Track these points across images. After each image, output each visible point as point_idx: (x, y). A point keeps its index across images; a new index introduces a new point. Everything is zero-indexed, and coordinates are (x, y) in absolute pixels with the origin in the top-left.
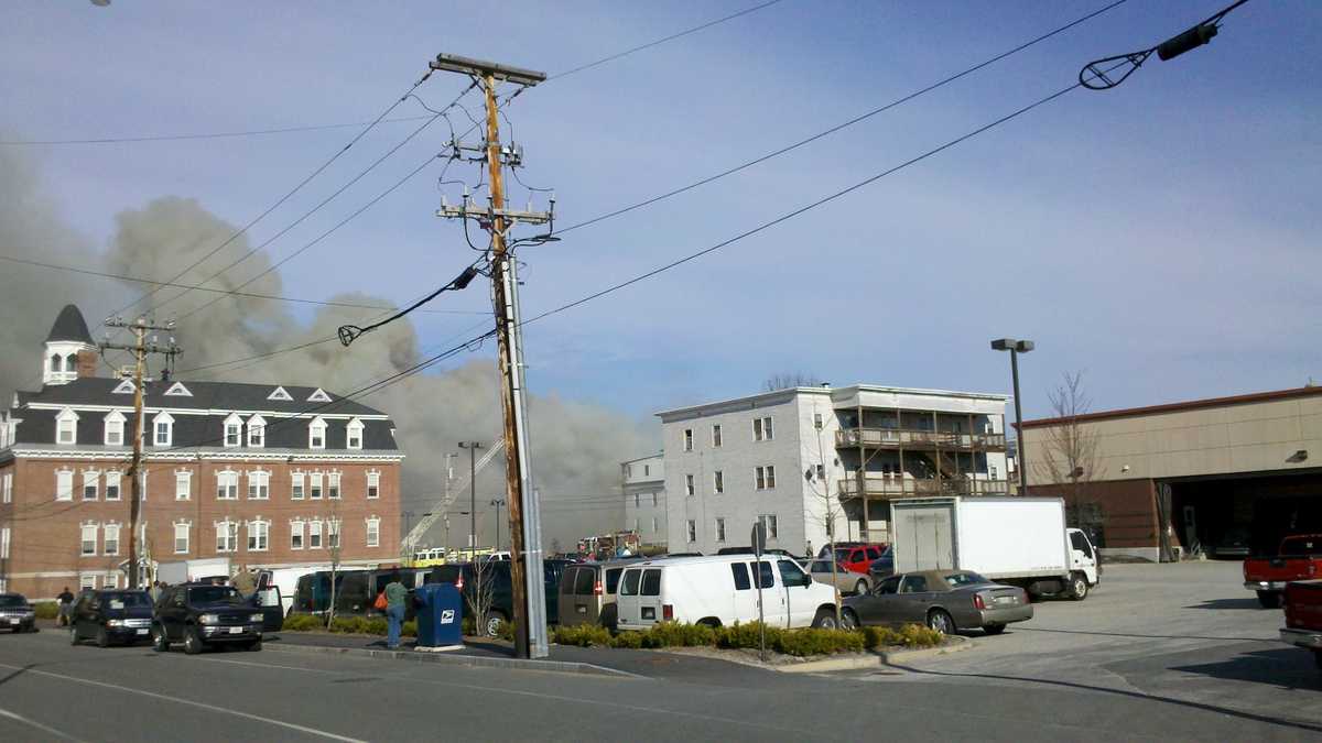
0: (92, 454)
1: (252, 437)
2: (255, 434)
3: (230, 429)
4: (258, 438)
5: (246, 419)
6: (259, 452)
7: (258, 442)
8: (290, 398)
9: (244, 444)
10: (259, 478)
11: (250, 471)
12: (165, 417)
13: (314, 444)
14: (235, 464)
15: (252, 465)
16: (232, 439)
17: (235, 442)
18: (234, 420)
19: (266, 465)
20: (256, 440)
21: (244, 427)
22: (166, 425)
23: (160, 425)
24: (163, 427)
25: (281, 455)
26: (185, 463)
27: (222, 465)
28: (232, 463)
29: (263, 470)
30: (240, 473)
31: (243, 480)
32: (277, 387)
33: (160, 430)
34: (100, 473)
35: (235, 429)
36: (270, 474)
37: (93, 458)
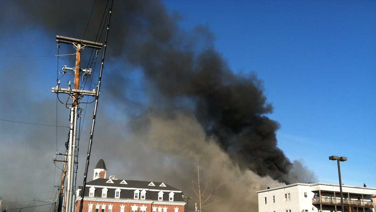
0: (98, 200)
1: (142, 196)
2: (143, 195)
3: (136, 194)
4: (144, 196)
5: (140, 191)
6: (144, 201)
7: (144, 198)
8: (154, 185)
9: (140, 198)
10: (143, 208)
11: (141, 206)
12: (118, 190)
13: (160, 199)
14: (137, 204)
15: (141, 204)
16: (136, 197)
17: (137, 198)
18: (137, 191)
19: (145, 205)
20: (143, 197)
21: (140, 193)
22: (118, 192)
23: (117, 192)
24: (118, 193)
25: (150, 202)
26: (123, 203)
27: (133, 204)
28: (136, 204)
29: (144, 206)
30: (138, 207)
31: (139, 209)
32: (151, 182)
33: (117, 193)
34: (100, 205)
35: (137, 194)
36: (146, 207)
37: (98, 201)
